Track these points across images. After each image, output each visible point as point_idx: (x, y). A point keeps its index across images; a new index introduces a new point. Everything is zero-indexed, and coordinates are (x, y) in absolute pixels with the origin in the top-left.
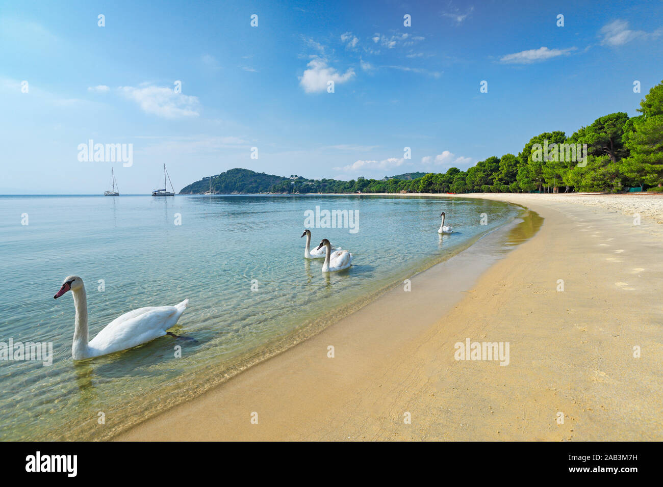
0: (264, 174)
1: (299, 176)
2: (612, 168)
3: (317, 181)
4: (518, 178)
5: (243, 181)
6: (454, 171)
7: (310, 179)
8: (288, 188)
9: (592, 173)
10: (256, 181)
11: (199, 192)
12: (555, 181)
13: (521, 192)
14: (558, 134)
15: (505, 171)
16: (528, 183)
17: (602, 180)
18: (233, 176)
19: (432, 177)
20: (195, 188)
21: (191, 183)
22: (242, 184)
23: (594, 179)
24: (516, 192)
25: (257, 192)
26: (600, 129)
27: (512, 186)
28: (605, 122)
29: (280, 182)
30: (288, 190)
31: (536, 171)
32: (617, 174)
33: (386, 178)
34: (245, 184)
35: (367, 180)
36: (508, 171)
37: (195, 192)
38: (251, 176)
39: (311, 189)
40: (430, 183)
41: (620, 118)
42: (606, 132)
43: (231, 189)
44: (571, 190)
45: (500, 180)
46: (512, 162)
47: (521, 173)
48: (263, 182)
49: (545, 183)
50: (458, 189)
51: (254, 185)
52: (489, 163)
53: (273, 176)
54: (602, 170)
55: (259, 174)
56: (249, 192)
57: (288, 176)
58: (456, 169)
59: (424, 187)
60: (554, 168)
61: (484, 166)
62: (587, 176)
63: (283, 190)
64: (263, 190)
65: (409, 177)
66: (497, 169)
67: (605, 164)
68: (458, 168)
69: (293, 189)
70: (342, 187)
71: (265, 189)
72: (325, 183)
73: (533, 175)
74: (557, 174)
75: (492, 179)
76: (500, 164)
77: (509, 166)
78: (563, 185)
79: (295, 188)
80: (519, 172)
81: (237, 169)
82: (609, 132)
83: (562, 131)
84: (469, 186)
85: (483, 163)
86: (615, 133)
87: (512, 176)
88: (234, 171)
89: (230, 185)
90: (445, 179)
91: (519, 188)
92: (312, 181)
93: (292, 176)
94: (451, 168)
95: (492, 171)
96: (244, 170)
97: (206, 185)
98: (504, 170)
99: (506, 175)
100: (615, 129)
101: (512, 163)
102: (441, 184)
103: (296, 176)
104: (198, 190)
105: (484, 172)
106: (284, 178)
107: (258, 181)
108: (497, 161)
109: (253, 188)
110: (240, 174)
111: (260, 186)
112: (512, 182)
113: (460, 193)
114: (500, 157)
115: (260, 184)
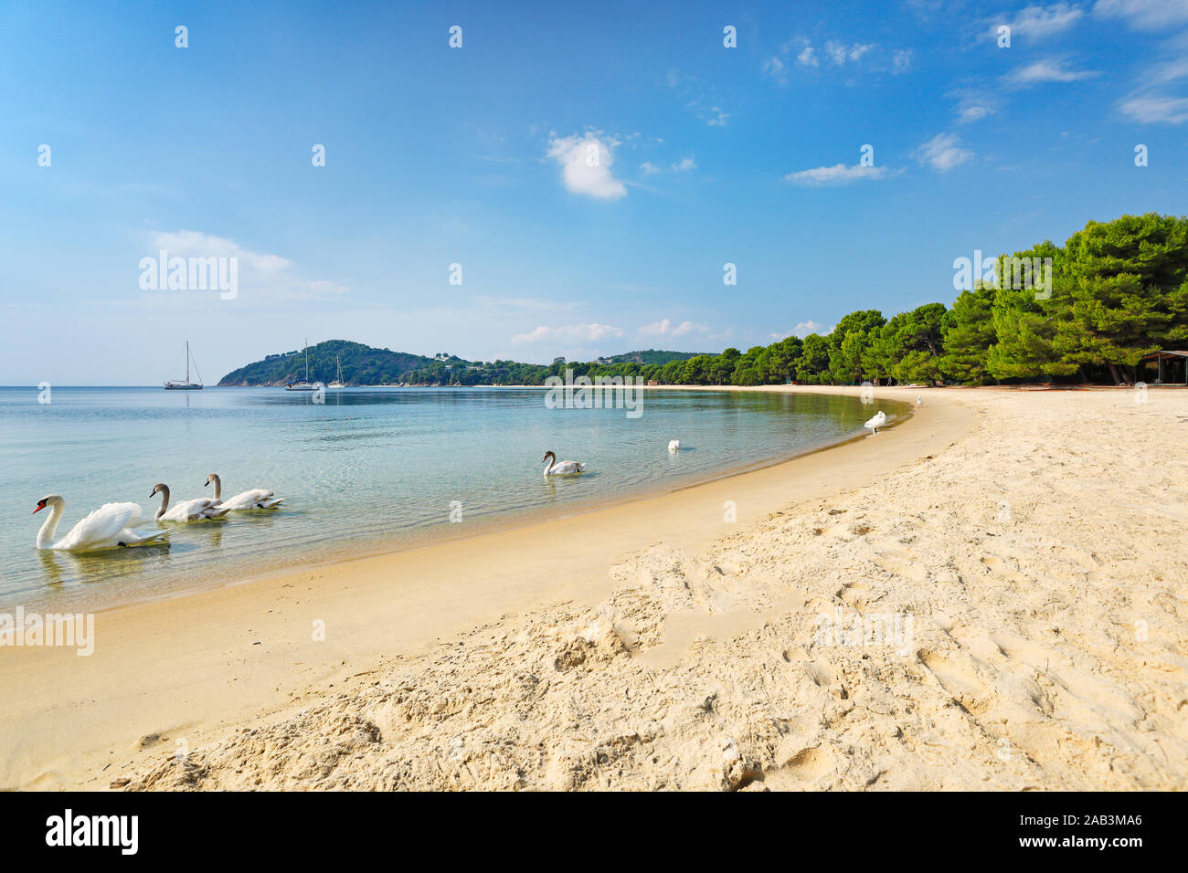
0: (387, 352)
1: (451, 355)
2: (932, 363)
3: (488, 364)
4: (830, 366)
5: (348, 363)
6: (733, 354)
7: (472, 360)
8: (441, 377)
9: (916, 367)
10: (373, 364)
11: (260, 383)
12: (876, 371)
13: (835, 385)
14: (874, 313)
15: (810, 357)
16: (845, 373)
17: (925, 374)
18: (330, 354)
19: (701, 362)
20: (253, 375)
21: (243, 366)
22: (348, 369)
23: (919, 374)
24: (830, 384)
25: (377, 383)
26: (920, 319)
27: (823, 375)
28: (925, 312)
29: (416, 365)
30: (441, 380)
31: (853, 359)
32: (936, 370)
33: (601, 359)
34: (354, 369)
35: (583, 364)
36: (814, 356)
37: (252, 382)
38: (363, 354)
39: (480, 378)
40: (699, 371)
41: (938, 309)
42: (925, 323)
43: (327, 377)
44: (894, 383)
45: (804, 368)
46: (821, 345)
47: (835, 360)
48: (386, 366)
49: (865, 373)
50: (746, 379)
51: (371, 370)
52: (788, 345)
53: (403, 355)
54: (925, 365)
55: (378, 351)
56: (362, 382)
57: (429, 356)
58: (735, 350)
59: (690, 376)
60: (874, 356)
61: (782, 349)
62: (913, 371)
63: (431, 381)
64: (390, 378)
65: (638, 358)
66: (799, 353)
67: (927, 359)
68: (738, 350)
69: (449, 378)
70: (538, 375)
71: (393, 379)
72: (502, 367)
73: (849, 364)
74: (878, 364)
75: (794, 366)
76: (804, 347)
77: (815, 350)
78: (885, 376)
79: (452, 375)
80: (832, 359)
81: (336, 342)
82: (928, 323)
83: (878, 310)
84: (761, 376)
85: (780, 345)
86: (934, 324)
87: (823, 364)
88: (332, 346)
89: (325, 369)
90: (722, 365)
91: (833, 380)
92: (479, 364)
93: (439, 355)
94: (727, 348)
95: (793, 356)
96: (350, 344)
97: (274, 369)
98: (809, 355)
99: (812, 362)
100: (934, 321)
101: (820, 347)
102: (716, 372)
103: (446, 355)
104: (258, 378)
105: (781, 357)
106: (424, 359)
107: (378, 362)
108: (798, 342)
109: (368, 374)
110: (343, 350)
111: (383, 371)
112: (820, 371)
113: (750, 385)
114: (802, 337)
115: (382, 368)
